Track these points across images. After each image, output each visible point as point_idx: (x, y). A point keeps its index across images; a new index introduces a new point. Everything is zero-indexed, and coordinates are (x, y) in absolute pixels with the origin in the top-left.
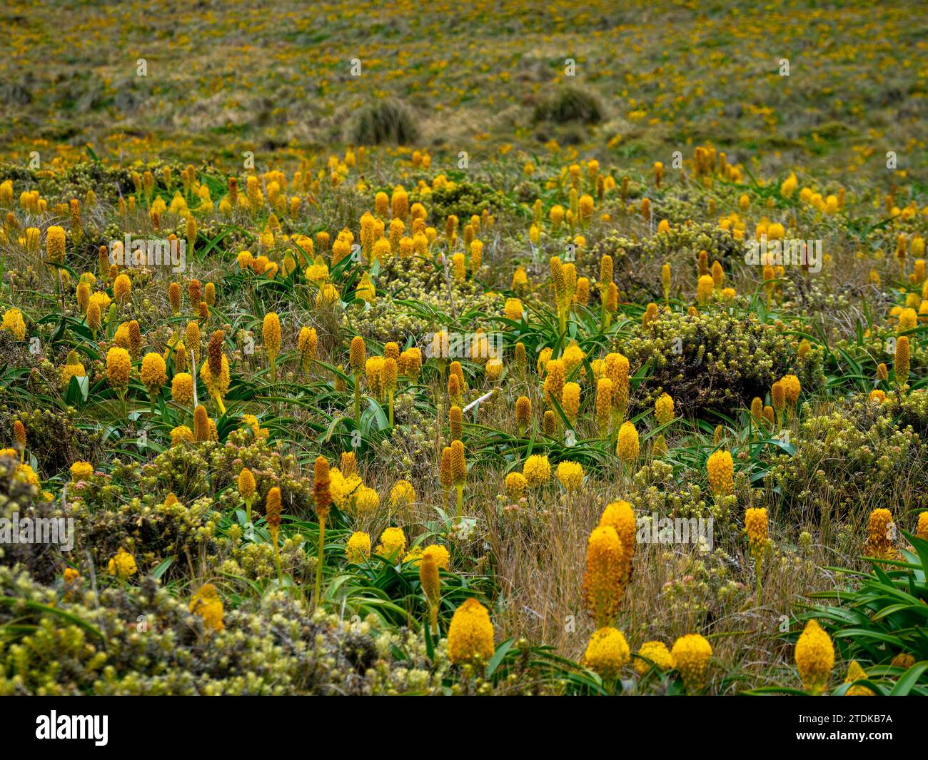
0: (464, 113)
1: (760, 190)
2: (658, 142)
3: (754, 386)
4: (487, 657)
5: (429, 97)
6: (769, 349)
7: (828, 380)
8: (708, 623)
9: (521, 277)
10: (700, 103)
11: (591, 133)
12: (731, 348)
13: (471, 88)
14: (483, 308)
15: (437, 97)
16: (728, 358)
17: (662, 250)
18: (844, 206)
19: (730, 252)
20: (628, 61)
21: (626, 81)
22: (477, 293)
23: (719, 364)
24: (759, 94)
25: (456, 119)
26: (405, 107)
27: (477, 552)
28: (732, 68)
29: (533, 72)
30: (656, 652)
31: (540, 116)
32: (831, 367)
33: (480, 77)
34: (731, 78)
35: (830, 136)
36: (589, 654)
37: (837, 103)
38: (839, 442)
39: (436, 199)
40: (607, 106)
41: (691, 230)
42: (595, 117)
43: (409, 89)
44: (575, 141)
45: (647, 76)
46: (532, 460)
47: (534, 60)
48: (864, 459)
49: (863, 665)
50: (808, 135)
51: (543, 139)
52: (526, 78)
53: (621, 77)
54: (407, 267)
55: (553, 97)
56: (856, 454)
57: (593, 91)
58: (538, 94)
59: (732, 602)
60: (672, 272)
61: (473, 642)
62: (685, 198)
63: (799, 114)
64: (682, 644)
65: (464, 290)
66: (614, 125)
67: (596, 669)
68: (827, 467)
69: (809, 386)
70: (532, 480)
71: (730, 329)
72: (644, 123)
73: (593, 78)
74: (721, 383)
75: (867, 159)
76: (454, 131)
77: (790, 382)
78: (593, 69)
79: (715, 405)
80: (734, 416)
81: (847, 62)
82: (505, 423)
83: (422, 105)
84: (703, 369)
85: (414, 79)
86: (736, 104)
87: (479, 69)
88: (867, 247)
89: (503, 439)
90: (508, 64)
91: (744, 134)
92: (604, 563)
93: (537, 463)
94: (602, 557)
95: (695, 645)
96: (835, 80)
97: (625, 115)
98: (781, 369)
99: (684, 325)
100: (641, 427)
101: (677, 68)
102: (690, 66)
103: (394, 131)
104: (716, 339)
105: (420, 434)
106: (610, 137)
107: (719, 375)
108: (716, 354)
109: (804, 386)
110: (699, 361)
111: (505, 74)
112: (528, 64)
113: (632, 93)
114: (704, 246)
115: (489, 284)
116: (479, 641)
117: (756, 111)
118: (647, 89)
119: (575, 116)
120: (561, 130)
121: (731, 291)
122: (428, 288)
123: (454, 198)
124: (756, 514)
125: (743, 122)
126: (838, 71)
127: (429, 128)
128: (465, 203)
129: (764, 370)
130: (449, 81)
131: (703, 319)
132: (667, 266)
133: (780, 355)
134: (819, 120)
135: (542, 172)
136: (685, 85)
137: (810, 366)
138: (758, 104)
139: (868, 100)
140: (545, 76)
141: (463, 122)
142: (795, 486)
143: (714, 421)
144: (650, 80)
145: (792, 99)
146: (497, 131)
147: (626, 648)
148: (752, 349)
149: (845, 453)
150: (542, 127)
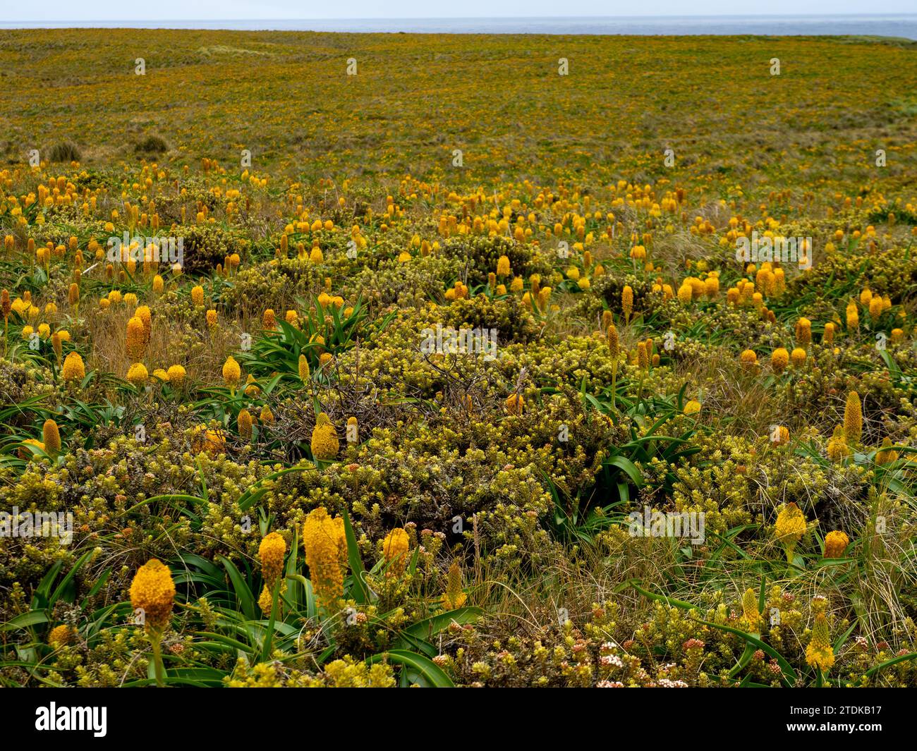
0: (102, 147)
1: (231, 177)
2: (192, 160)
3: (218, 259)
4: (82, 378)
5: (86, 140)
6: (225, 242)
7: (253, 257)
8: (186, 360)
9: (115, 214)
10: (211, 142)
11: (162, 157)
12: (208, 242)
13: (105, 136)
14: (95, 227)
15: (90, 140)
16: (206, 247)
17: (182, 202)
18: (270, 184)
19: (213, 202)
20: (178, 124)
21: (177, 133)
22: (93, 221)
23: (202, 250)
24: (238, 138)
25: (98, 150)
26: (75, 145)
27: (84, 334)
28: (226, 127)
29: (134, 128)
30: (161, 374)
31: (138, 149)
32: (255, 251)
33: (109, 131)
34: (226, 132)
35: (270, 157)
36: (129, 375)
37: (273, 143)
38: (253, 282)
39: (80, 181)
40: (169, 144)
41: (196, 192)
42: (163, 149)
43: (76, 136)
44: (154, 160)
45: (187, 130)
46: (113, 293)
47: (135, 123)
48: (264, 288)
49: (255, 377)
50: (261, 157)
51: (139, 159)
52: (131, 132)
53: (175, 131)
54: (60, 209)
55: (144, 140)
56: (260, 286)
57: (162, 137)
58: (136, 139)
59: (199, 351)
60: (186, 211)
61: (75, 371)
62: (197, 181)
63: (256, 147)
64: (173, 369)
65: (87, 219)
66: (172, 152)
67: (133, 382)
68: (249, 293)
69: (244, 259)
70: (113, 301)
71: (207, 233)
72: (186, 152)
73: (162, 131)
74: (203, 258)
75: (287, 167)
76: (98, 155)
77: (235, 257)
78: (162, 127)
79: (201, 268)
80: (209, 273)
81: (277, 124)
82: (102, 278)
83: (82, 144)
84: (195, 252)
85: (79, 132)
86: (228, 143)
87: (109, 127)
88: (276, 200)
89: (100, 284)
90: (123, 125)
91: (231, 156)
92: (136, 334)
93: (115, 294)
94: (135, 331)
95: (178, 370)
96: (272, 132)
97: (177, 148)
98: (231, 252)
99: (186, 232)
100: (165, 278)
101: (201, 127)
102: (207, 126)
103: (69, 156)
104: (201, 238)
105: (61, 283)
106: (170, 158)
107: (203, 254)
108: (201, 245)
109: (242, 259)
110: (193, 248)
111: (121, 130)
112: (132, 125)
113: (180, 138)
114: (202, 199)
115: (100, 217)
116: (78, 371)
117: (237, 146)
118: (187, 136)
119: (154, 148)
120: (147, 155)
121: (213, 219)
122: (70, 219)
123: (88, 181)
124: (211, 312)
125: (231, 152)
126: (274, 128)
127: (86, 154)
128: (94, 183)
129: (223, 252)
130: (94, 133)
131: (194, 229)
132: (183, 209)
133: (231, 245)
134: (265, 150)
135: (133, 170)
136: (204, 135)
137: (245, 250)
138: (238, 143)
139: (287, 141)
140: (140, 130)
141: (102, 152)
142: (233, 302)
143: (200, 275)
144: (189, 132)
145: (254, 141)
146: (118, 155)
147: (146, 372)
148: (217, 242)
149: (256, 286)
150: (139, 154)
